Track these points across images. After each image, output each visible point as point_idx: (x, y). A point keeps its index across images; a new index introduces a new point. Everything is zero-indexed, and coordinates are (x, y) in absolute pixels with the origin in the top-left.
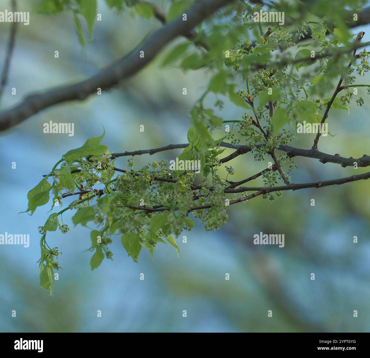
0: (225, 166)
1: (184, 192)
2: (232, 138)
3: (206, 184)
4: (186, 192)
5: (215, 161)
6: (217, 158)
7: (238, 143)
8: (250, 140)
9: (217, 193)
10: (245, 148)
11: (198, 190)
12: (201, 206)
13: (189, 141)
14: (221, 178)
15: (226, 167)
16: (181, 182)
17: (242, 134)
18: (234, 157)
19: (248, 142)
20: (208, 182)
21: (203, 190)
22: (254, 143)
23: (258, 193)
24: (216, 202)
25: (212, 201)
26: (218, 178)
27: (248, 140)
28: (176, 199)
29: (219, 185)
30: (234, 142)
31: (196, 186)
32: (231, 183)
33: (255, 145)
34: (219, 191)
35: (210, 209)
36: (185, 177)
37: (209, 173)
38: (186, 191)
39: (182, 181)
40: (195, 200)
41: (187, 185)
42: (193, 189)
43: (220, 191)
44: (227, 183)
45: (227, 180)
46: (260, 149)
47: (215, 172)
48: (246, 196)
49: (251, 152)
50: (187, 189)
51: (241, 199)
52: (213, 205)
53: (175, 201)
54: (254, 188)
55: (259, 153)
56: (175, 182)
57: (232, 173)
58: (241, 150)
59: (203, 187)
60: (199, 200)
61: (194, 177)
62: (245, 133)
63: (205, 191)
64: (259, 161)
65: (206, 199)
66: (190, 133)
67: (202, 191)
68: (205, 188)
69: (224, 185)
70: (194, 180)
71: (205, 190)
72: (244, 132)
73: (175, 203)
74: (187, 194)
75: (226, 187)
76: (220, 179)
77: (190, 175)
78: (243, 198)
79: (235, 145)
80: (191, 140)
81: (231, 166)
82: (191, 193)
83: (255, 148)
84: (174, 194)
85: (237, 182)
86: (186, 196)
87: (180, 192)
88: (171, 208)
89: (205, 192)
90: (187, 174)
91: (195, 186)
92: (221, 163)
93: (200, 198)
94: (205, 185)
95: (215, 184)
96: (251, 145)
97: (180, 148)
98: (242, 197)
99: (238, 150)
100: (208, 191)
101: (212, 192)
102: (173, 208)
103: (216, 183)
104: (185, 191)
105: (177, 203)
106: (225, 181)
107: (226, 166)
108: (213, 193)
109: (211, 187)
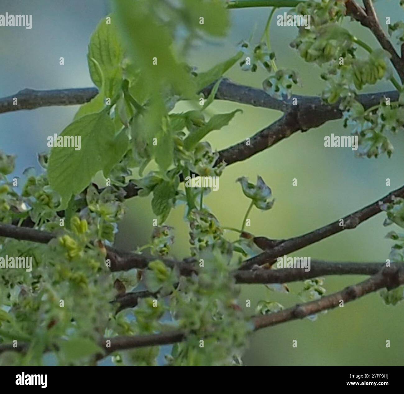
0: (237, 178)
1: (82, 280)
2: (267, 65)
3: (165, 246)
4: (87, 280)
5: (200, 156)
6: (209, 145)
7: (289, 87)
8: (336, 79)
9: (209, 286)
10: (313, 106)
11: (134, 271)
12: (146, 333)
13: (94, 81)
14: (221, 225)
15: (240, 180)
16: (69, 240)
17: (307, 53)
18: (270, 140)
19: (328, 86)
20: (172, 239)
21: (156, 271)
22: (353, 87)
23: (369, 285)
24: (202, 321)
25: (187, 316)
26: (211, 225)
27: (328, 76)
28: (47, 306)
29: (217, 253)
30: (273, 81)
31: (128, 254)
32: (260, 242)
33: (357, 98)
34: (214, 278)
35: (180, 346)
36: (85, 222)
37: (174, 202)
38: (88, 277)
39: (74, 236)
40: (123, 312)
41: (91, 252)
42: (114, 268)
43: (221, 278)
44: (245, 241)
45: (245, 230)
46: (374, 112)
47: (198, 199)
48: (320, 293)
49: (341, 121)
50: (93, 268)
51: (303, 309)
52: (194, 332)
53: (47, 317)
54: (351, 264)
55: (372, 129)
56: (45, 239)
57: (263, 205)
58: (299, 114)
59: (153, 259)
60: (136, 308)
61: (118, 219)
62: (319, 50)
63: (161, 276)
64: (373, 157)
65: (164, 307)
66: (100, 49)
67: (148, 273)
68: (161, 266)
69: (234, 253)
70: (116, 231)
71: (162, 272)
72: (312, 47)
73: (44, 324)
74: (91, 288)
75: (245, 259)
76: (217, 228)
77: (99, 210)
78: (309, 304)
79: (279, 93)
80: (102, 74)
81: (260, 178)
82: (106, 285)
83: (357, 107)
84: (38, 285)
85: (283, 241)
86: (86, 296)
87: (63, 280)
88: (28, 341)
89: (161, 281)
90: (91, 207)
91: (121, 257)
92: (224, 164)
93: (143, 304)
94: (162, 251)
95: (200, 249)
96: (342, 95)
97: (63, 103)
98: (304, 300)
99: (290, 114)
100: (174, 275)
101: (189, 281)
102: (37, 343)
103: (203, 244)
104: (85, 275)
105: (52, 324)
106: (239, 234)
107: (240, 176)
108: (193, 283)
109: (185, 260)
